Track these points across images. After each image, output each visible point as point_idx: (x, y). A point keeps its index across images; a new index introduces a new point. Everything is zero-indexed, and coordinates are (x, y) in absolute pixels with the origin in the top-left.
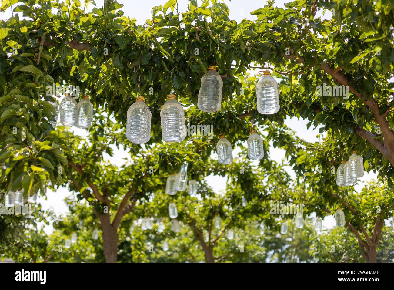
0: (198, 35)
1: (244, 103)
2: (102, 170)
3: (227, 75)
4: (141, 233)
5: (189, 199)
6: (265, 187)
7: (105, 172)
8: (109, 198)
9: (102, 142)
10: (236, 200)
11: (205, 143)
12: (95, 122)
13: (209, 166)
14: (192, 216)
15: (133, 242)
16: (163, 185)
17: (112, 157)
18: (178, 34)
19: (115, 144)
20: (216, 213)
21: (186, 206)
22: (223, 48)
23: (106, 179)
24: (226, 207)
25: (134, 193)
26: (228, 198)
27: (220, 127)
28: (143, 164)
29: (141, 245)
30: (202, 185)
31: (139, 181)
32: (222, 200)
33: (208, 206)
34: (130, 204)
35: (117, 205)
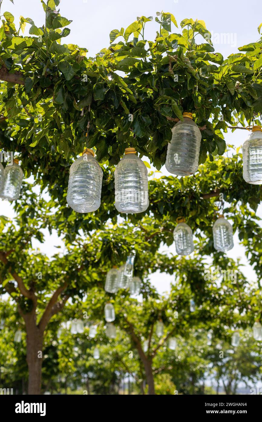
0: (172, 67)
1: (209, 179)
2: (30, 259)
3: (206, 127)
4: (70, 337)
5: (128, 300)
6: (219, 289)
7: (33, 262)
8: (36, 294)
9: (32, 225)
10: (182, 304)
11: (157, 230)
12: (25, 200)
13: (155, 262)
14: (130, 320)
15: (60, 348)
16: (99, 282)
17: (42, 244)
18: (143, 66)
19: (47, 229)
20: (158, 318)
21: (123, 308)
22: (204, 87)
23: (34, 270)
24: (169, 312)
25: (66, 289)
26: (174, 300)
27: (179, 209)
28: (79, 254)
29: (70, 352)
30: (144, 284)
31: (72, 275)
32: (166, 303)
33: (149, 309)
34: (61, 302)
35: (45, 303)
